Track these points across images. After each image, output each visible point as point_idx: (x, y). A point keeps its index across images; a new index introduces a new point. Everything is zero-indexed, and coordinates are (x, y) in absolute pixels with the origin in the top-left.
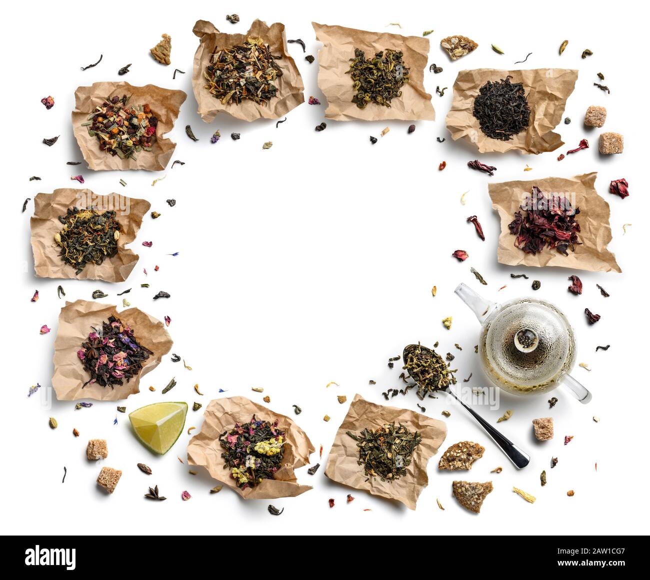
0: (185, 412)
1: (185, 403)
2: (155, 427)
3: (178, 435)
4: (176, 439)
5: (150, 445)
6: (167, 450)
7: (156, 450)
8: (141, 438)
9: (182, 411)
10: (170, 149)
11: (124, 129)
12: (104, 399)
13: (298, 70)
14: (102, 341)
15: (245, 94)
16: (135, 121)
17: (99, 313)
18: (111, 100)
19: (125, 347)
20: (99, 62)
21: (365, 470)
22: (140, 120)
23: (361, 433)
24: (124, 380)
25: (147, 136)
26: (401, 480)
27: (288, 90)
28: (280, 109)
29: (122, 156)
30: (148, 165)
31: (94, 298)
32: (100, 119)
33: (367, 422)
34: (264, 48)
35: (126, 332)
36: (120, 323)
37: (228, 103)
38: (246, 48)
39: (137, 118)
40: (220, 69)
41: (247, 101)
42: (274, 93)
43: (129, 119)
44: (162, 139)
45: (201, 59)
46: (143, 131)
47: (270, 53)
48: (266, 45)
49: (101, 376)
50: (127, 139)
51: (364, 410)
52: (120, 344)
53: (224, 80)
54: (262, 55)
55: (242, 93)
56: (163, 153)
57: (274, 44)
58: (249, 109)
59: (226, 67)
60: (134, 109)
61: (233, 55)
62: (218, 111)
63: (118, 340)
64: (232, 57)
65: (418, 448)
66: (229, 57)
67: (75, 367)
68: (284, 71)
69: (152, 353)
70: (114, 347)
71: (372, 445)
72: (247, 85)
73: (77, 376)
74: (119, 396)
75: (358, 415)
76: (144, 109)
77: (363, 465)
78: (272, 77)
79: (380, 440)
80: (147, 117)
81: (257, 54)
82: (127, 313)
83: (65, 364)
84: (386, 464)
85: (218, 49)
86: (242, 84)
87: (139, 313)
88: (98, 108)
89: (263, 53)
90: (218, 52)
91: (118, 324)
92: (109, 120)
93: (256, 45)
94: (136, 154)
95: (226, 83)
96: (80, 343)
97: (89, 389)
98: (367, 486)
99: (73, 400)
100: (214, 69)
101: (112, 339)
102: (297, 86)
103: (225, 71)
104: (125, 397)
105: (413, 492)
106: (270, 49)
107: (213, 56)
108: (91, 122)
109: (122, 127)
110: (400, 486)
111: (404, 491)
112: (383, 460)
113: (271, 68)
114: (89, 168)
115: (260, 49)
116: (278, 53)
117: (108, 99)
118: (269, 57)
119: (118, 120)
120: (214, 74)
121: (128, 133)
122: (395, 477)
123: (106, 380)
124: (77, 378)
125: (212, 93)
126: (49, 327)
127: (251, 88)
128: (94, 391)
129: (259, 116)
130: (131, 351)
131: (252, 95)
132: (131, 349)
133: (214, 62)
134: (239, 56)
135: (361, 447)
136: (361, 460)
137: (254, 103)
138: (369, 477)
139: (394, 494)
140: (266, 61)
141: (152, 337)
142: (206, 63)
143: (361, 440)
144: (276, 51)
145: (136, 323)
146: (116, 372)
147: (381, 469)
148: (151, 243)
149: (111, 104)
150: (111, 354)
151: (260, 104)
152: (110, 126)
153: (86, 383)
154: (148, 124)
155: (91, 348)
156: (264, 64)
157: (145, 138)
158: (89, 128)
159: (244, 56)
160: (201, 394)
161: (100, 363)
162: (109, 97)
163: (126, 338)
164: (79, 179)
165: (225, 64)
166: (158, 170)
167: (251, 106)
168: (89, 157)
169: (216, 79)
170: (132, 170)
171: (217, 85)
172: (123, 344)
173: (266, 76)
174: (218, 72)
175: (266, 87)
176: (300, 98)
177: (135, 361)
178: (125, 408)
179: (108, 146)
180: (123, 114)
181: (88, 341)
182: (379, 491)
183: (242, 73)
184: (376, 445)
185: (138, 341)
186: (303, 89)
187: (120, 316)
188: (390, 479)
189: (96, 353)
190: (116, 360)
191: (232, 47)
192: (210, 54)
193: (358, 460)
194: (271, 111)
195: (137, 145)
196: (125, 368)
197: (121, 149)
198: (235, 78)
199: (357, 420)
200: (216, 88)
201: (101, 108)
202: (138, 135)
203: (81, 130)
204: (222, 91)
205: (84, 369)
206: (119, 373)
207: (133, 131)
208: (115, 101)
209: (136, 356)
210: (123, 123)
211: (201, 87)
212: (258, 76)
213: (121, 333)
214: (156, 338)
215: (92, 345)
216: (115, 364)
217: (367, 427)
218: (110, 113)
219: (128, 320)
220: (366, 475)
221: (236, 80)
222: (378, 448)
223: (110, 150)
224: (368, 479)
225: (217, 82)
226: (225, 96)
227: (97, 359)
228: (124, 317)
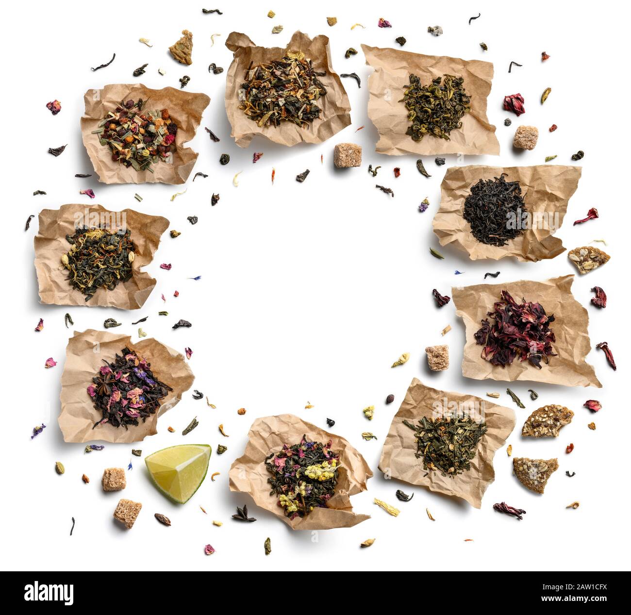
0: (208, 456)
1: (208, 446)
2: (175, 472)
3: (200, 482)
4: (198, 486)
5: (169, 493)
6: (188, 498)
7: (176, 499)
8: (159, 485)
9: (205, 454)
10: (192, 160)
11: (140, 137)
12: (117, 441)
13: (344, 89)
14: (115, 376)
15: (284, 115)
16: (152, 128)
17: (111, 344)
18: (125, 104)
19: (140, 382)
20: (111, 62)
21: (424, 464)
22: (157, 127)
23: (419, 421)
24: (140, 420)
25: (165, 145)
26: (465, 475)
27: (333, 110)
28: (324, 132)
29: (138, 167)
30: (167, 177)
31: (106, 327)
32: (113, 126)
33: (427, 409)
34: (306, 63)
35: (142, 366)
36: (135, 355)
37: (265, 125)
38: (286, 64)
39: (154, 124)
40: (256, 87)
41: (286, 123)
42: (317, 114)
43: (146, 126)
44: (182, 149)
45: (235, 76)
46: (161, 139)
47: (313, 69)
48: (308, 60)
49: (114, 415)
50: (143, 148)
51: (423, 396)
52: (135, 380)
53: (261, 100)
54: (303, 71)
55: (281, 114)
56: (184, 164)
57: (317, 58)
58: (289, 132)
59: (263, 85)
60: (150, 115)
61: (271, 71)
62: (254, 134)
63: (133, 375)
64: (270, 74)
65: (483, 439)
66: (266, 74)
67: (84, 405)
68: (329, 90)
69: (171, 390)
70: (128, 382)
71: (432, 435)
72: (286, 105)
73: (86, 415)
74: (134, 438)
75: (416, 401)
76: (162, 114)
77: (422, 458)
78: (315, 96)
79: (441, 430)
80: (165, 124)
81: (297, 69)
82: (142, 344)
83: (72, 401)
84: (447, 457)
85: (254, 64)
86: (281, 104)
87: (156, 344)
88: (110, 113)
89: (305, 69)
90: (254, 68)
91: (132, 357)
92: (123, 127)
93: (296, 60)
94: (153, 166)
95: (263, 103)
96: (90, 378)
97: (100, 430)
98: (426, 482)
99: (83, 442)
100: (249, 86)
101: (126, 373)
102: (343, 107)
103: (262, 89)
104: (141, 439)
105: (478, 488)
106: (312, 65)
107: (248, 72)
108: (103, 129)
109: (137, 134)
110: (463, 481)
111: (468, 488)
112: (444, 452)
113: (314, 86)
114: (99, 181)
115: (301, 65)
116: (321, 69)
117: (122, 104)
118: (311, 74)
119: (133, 127)
120: (249, 93)
121: (145, 142)
122: (458, 471)
123: (119, 420)
124: (87, 418)
125: (247, 114)
126: (55, 360)
127: (291, 108)
128: (105, 432)
129: (299, 140)
130: (147, 387)
131: (293, 116)
132: (147, 385)
133: (249, 79)
134: (278, 73)
135: (420, 438)
136: (420, 452)
137: (294, 125)
138: (428, 471)
139: (456, 491)
140: (308, 78)
141: (171, 371)
142: (240, 80)
143: (420, 429)
144: (319, 67)
145: (153, 355)
146: (130, 411)
147: (441, 462)
148: (170, 265)
149: (125, 109)
150: (124, 390)
151: (301, 127)
152: (123, 134)
153: (97, 423)
154: (167, 131)
155: (102, 384)
156: (305, 81)
157: (164, 148)
158: (100, 136)
159: (284, 72)
160: (226, 436)
161: (112, 400)
162: (123, 101)
163: (142, 372)
164: (89, 194)
165: (262, 82)
166: (178, 184)
167: (291, 129)
168: (100, 169)
169: (251, 98)
170: (148, 183)
171: (253, 105)
172: (139, 379)
173: (308, 95)
174: (254, 90)
175: (308, 107)
176: (346, 120)
177: (152, 398)
178: (141, 451)
179: (121, 157)
180: (138, 120)
181: (99, 376)
182: (440, 487)
183: (281, 92)
184: (436, 435)
185: (155, 375)
186: (350, 109)
187: (136, 348)
188: (451, 473)
189: (108, 390)
190: (131, 397)
191: (269, 62)
192: (245, 71)
193: (416, 452)
194: (313, 134)
195: (154, 155)
196: (141, 406)
197: (136, 159)
198: (273, 98)
199: (415, 407)
200: (251, 108)
201: (114, 113)
202: (156, 144)
203: (91, 139)
204: (258, 111)
205: (94, 407)
206: (134, 411)
207: (149, 139)
208: (129, 106)
209: (153, 393)
210: (139, 131)
211: (234, 107)
212: (299, 95)
213: (136, 367)
214: (176, 373)
215: (103, 380)
216: (129, 402)
217: (425, 415)
218: (124, 119)
219: (144, 352)
220: (424, 469)
221: (274, 100)
222: (438, 439)
223: (123, 161)
224: (427, 474)
225: (253, 102)
226: (261, 117)
227: (109, 396)
228: (141, 349)
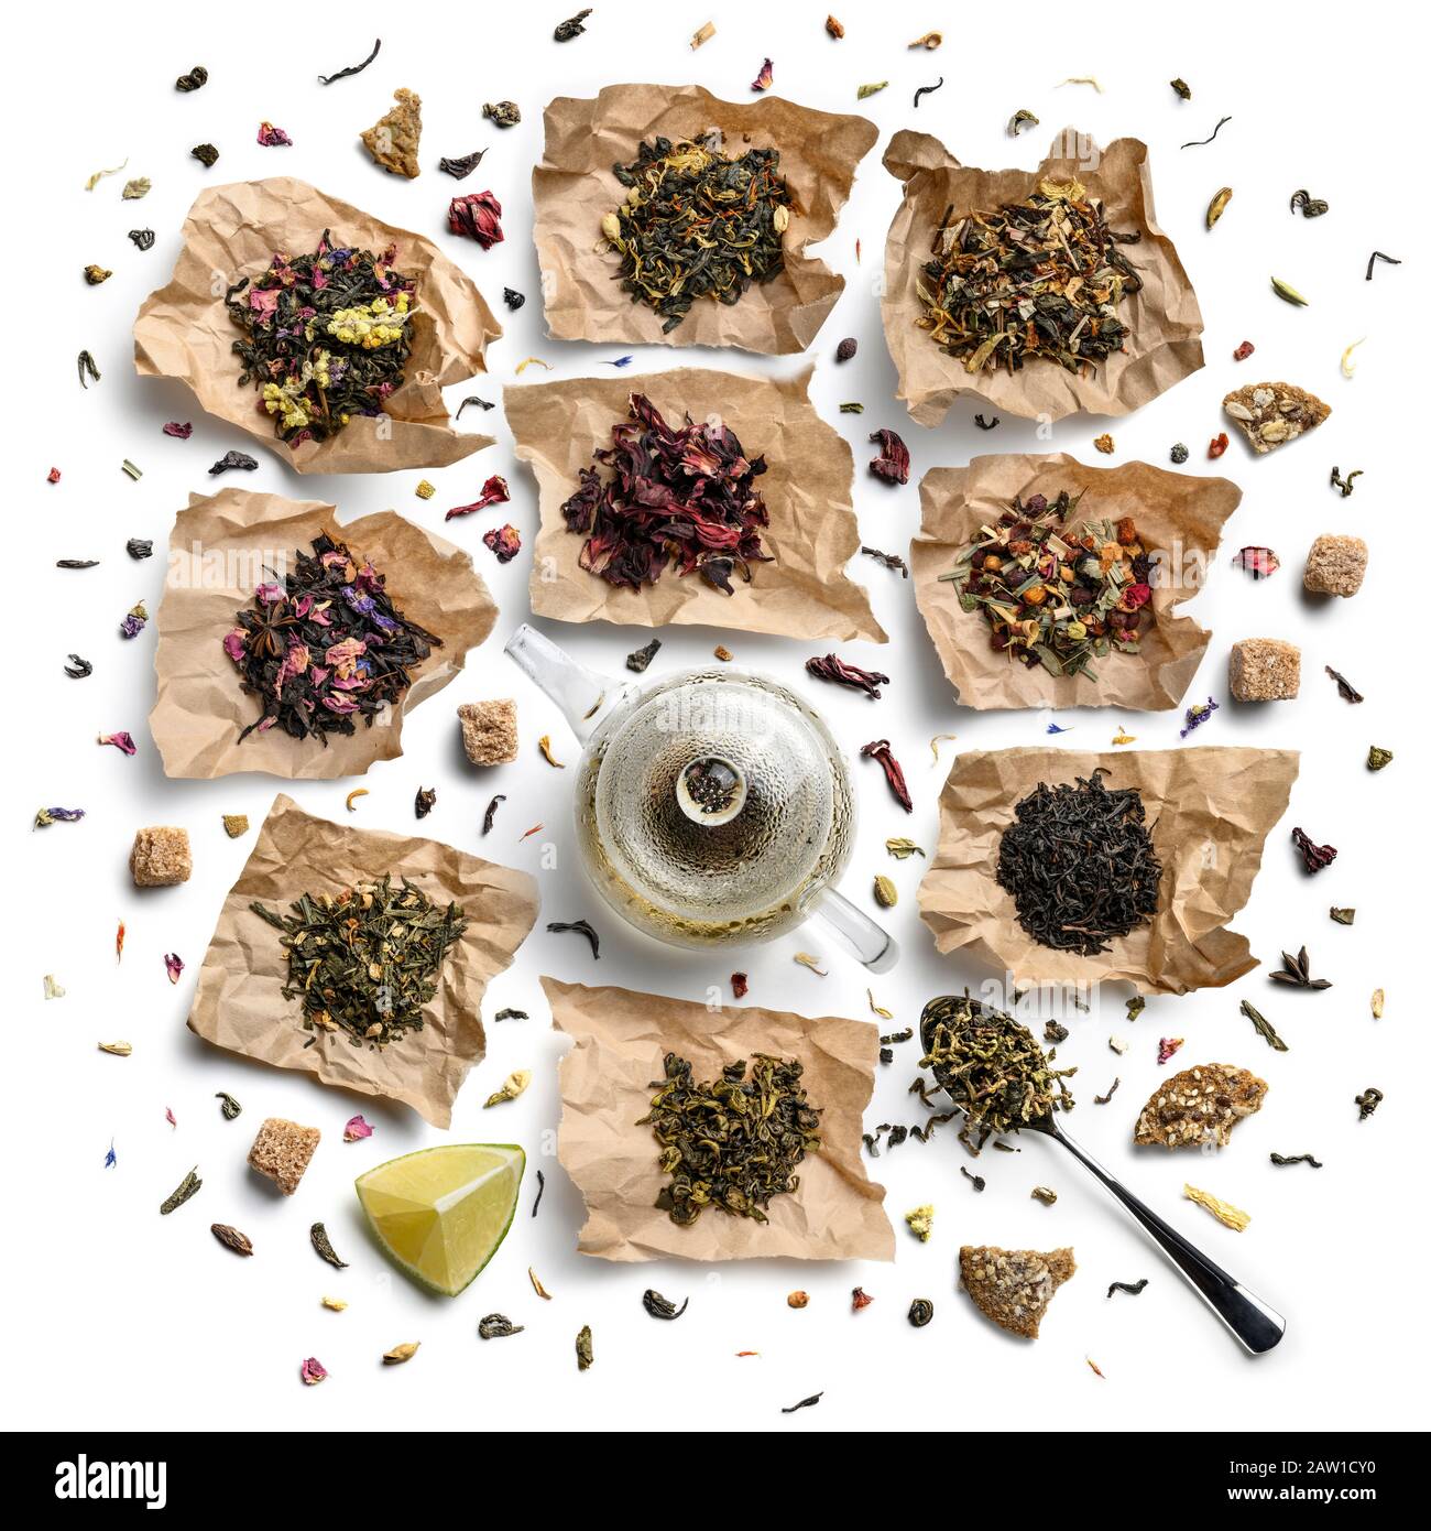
0: (517, 1173)
1: (516, 1147)
2: (432, 1215)
3: (497, 1240)
4: (492, 1247)
5: (418, 1269)
6: (465, 1281)
7: (435, 1283)
8: (391, 1249)
9: (510, 1170)
